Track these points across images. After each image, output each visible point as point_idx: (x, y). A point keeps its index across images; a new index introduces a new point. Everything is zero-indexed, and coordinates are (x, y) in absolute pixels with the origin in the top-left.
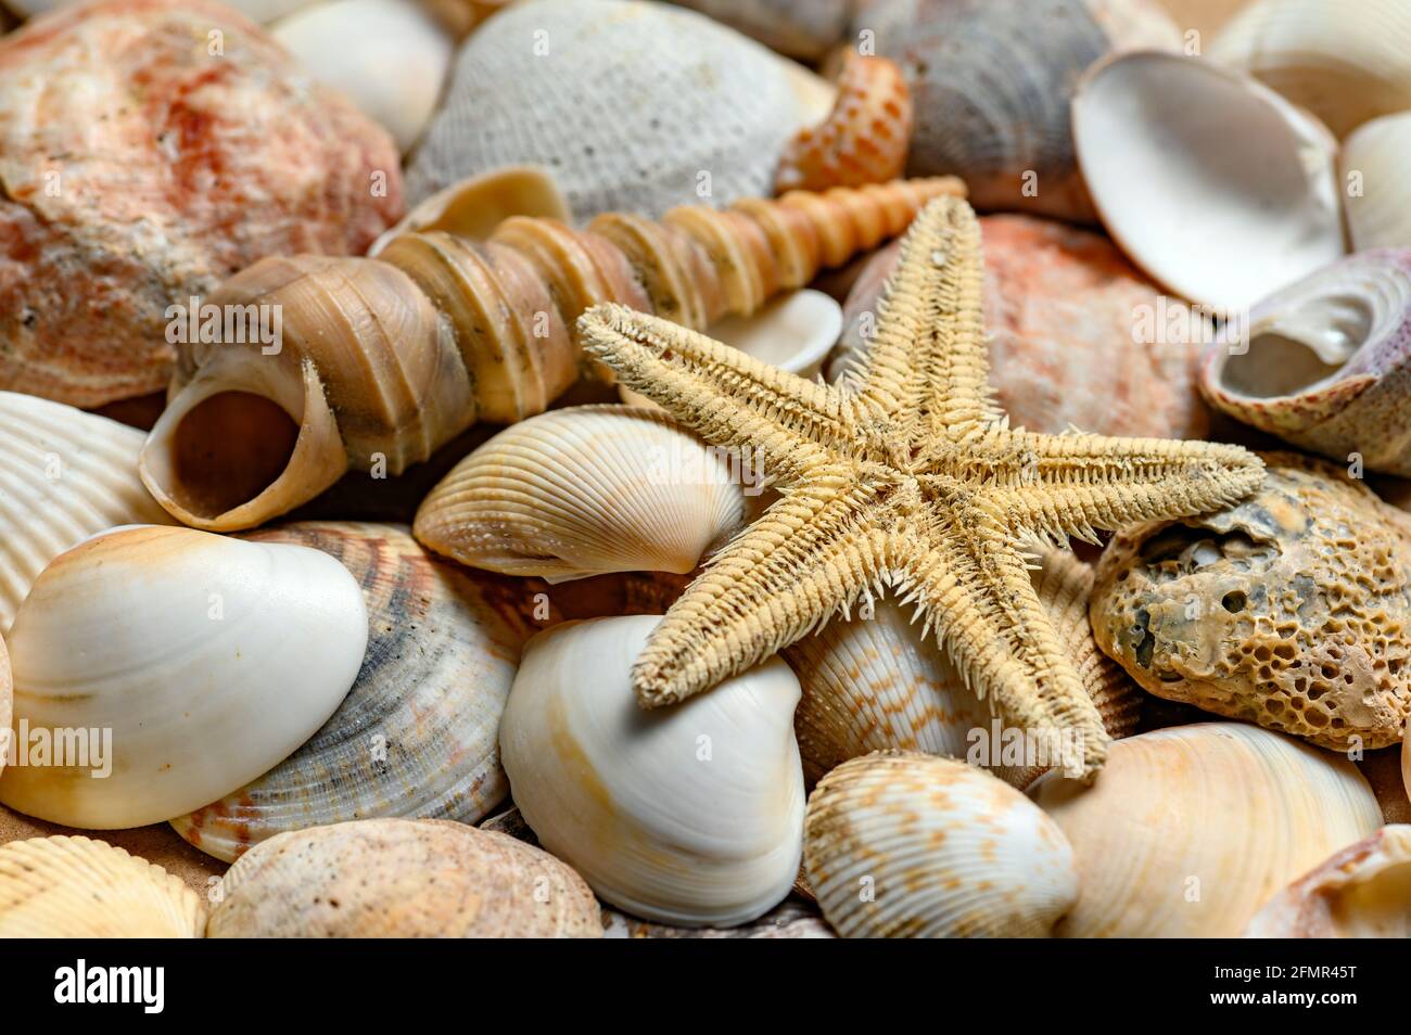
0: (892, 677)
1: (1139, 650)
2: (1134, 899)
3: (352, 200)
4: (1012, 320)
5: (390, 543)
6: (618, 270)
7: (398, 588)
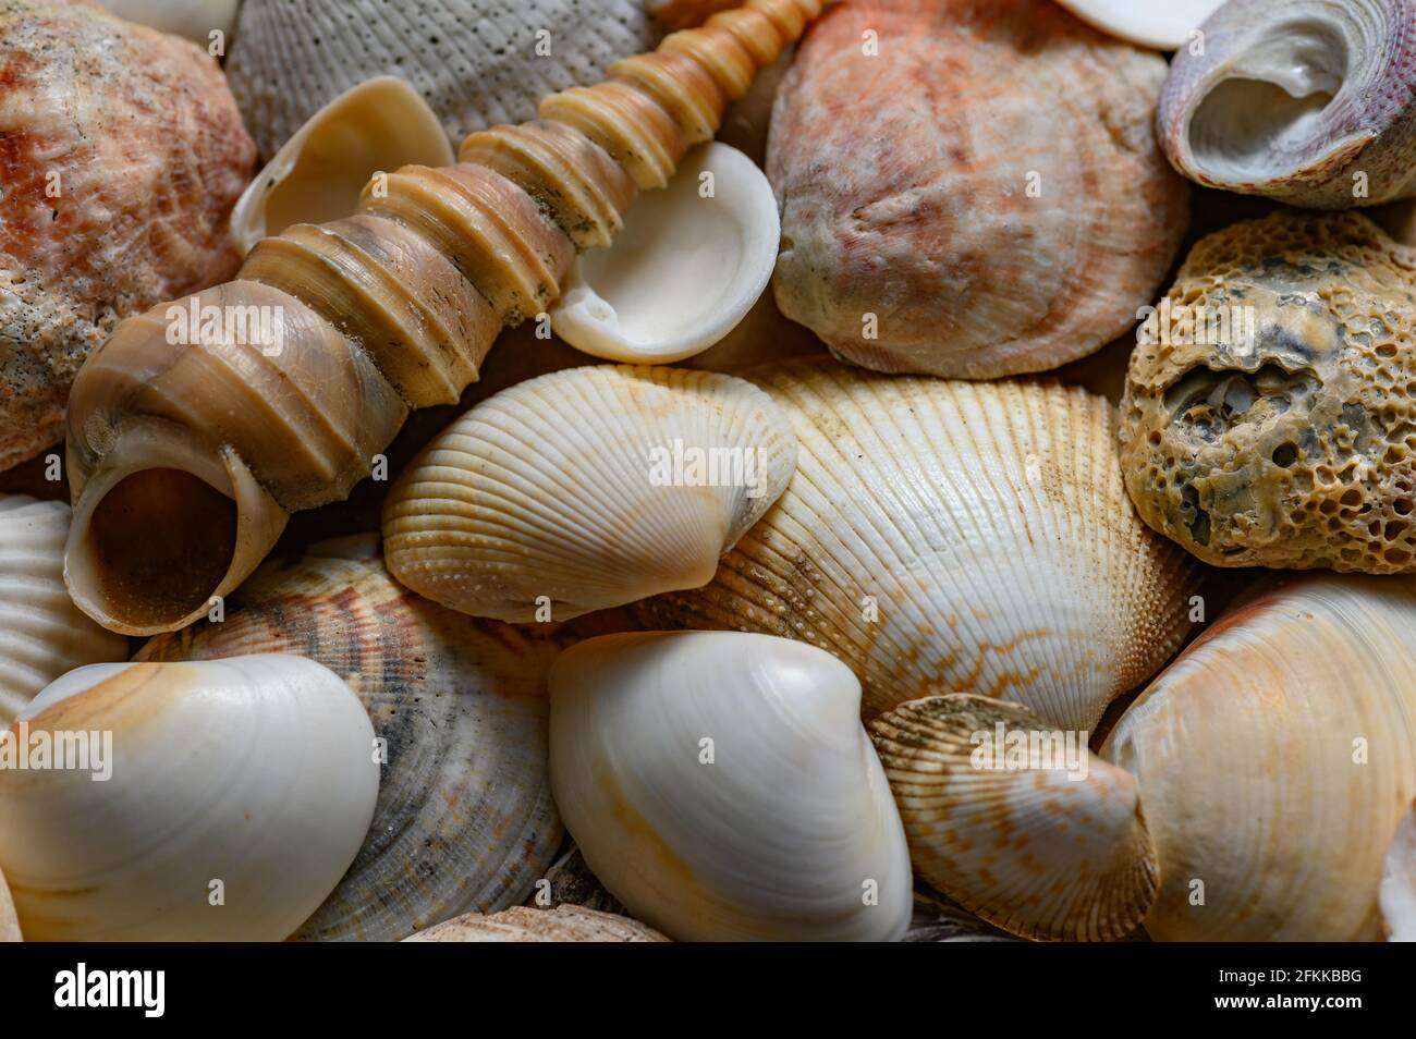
0: (954, 652)
1: (1194, 529)
2: (1271, 865)
3: (200, 170)
4: (959, 156)
5: (360, 590)
6: (521, 212)
7: (387, 655)
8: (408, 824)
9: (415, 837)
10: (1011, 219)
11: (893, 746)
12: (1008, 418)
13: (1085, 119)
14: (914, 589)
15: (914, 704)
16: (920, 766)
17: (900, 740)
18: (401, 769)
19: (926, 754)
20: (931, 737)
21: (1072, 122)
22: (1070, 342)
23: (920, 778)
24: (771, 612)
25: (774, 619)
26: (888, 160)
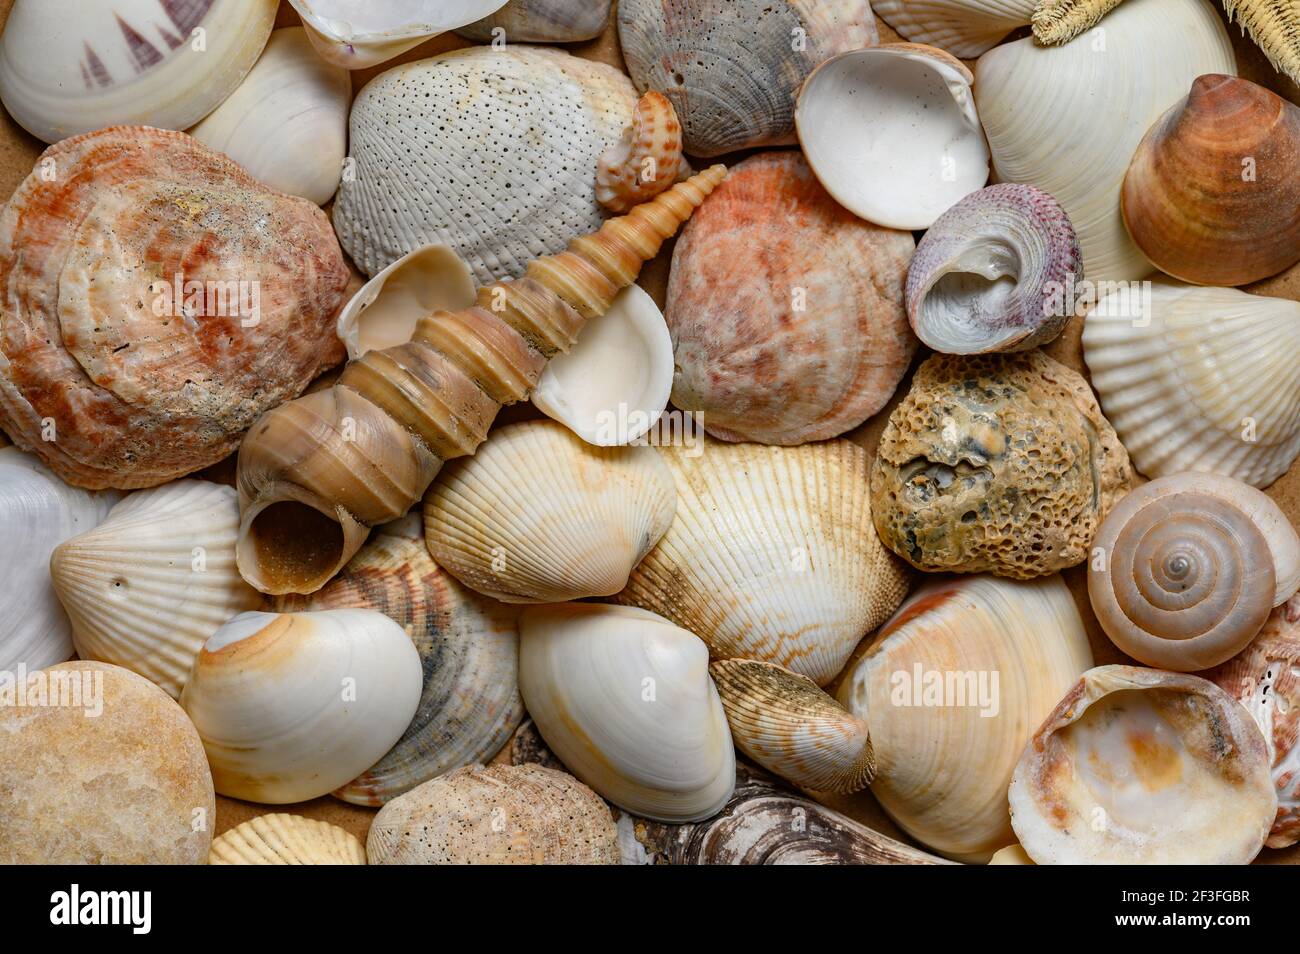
0: (765, 638)
1: (912, 554)
3: (318, 300)
4: (785, 319)
5: (412, 565)
6: (518, 350)
7: (428, 611)
8: (437, 712)
9: (442, 718)
10: (814, 358)
11: (727, 685)
12: (803, 478)
13: (862, 281)
14: (742, 600)
15: (742, 661)
16: (742, 703)
17: (730, 682)
18: (435, 682)
19: (746, 697)
20: (750, 688)
21: (854, 285)
22: (844, 423)
23: (743, 711)
24: (657, 597)
25: (658, 602)
26: (743, 325)
